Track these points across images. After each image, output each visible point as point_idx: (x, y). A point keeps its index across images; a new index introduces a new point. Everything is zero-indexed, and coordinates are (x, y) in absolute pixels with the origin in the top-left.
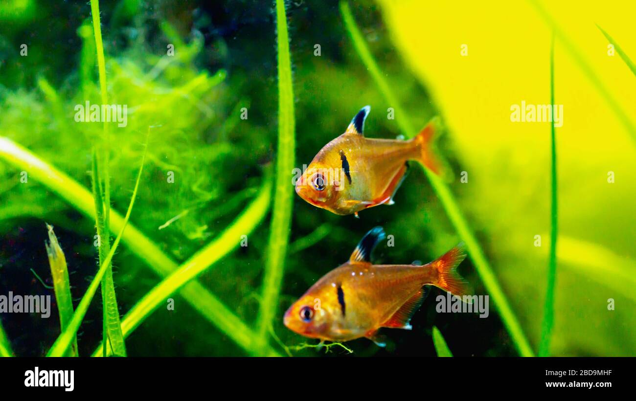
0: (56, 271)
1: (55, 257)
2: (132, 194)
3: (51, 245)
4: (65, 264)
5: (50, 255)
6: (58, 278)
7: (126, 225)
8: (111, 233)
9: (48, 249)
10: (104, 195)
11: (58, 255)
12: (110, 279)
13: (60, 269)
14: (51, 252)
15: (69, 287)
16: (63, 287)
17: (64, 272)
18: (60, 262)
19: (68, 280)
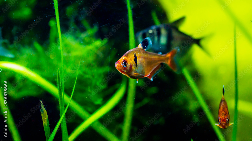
0: (44, 118)
1: (43, 113)
2: (73, 88)
3: (42, 108)
4: (47, 116)
5: (42, 112)
6: (44, 121)
7: (71, 100)
8: (65, 103)
9: (41, 110)
10: (62, 89)
11: (44, 112)
12: (65, 121)
13: (45, 118)
14: (42, 111)
15: (49, 125)
16: (46, 124)
17: (47, 119)
18: (45, 115)
19: (48, 122)
